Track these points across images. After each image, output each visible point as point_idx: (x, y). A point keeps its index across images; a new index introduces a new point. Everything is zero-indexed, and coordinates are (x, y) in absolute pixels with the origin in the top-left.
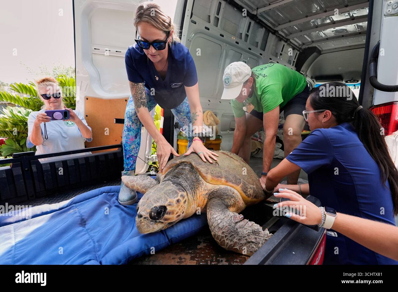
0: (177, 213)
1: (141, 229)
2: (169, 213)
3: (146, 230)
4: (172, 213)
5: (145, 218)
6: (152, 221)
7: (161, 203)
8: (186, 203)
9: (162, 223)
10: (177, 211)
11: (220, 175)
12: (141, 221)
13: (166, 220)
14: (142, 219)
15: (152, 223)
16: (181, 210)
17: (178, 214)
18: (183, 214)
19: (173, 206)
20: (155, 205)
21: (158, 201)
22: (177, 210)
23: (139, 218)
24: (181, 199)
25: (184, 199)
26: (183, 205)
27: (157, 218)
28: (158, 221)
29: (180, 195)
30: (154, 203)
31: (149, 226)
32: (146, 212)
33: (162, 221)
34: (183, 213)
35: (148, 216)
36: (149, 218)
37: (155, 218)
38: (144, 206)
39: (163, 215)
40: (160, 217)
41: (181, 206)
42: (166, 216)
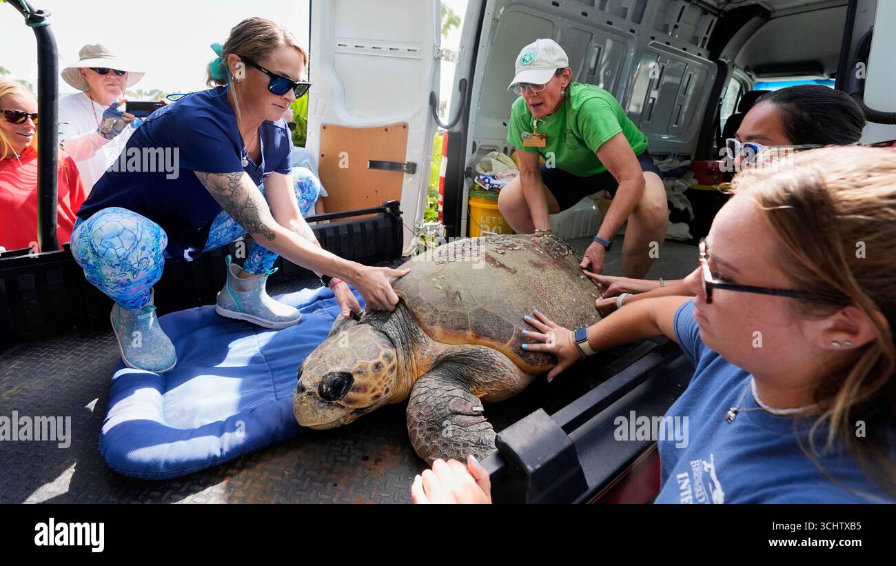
0: (374, 391)
1: (301, 415)
2: (358, 390)
3: (310, 418)
4: (363, 388)
5: (310, 394)
6: (322, 402)
7: (344, 366)
8: (395, 371)
9: (343, 407)
10: (373, 387)
11: (461, 322)
12: (302, 398)
13: (350, 402)
14: (304, 394)
15: (322, 405)
16: (382, 386)
17: (375, 394)
18: (388, 395)
19: (366, 375)
20: (332, 369)
21: (337, 363)
22: (374, 384)
23: (299, 392)
24: (384, 362)
25: (390, 363)
26: (388, 376)
27: (332, 396)
28: (334, 402)
29: (382, 353)
30: (330, 366)
31: (316, 411)
32: (313, 382)
33: (342, 403)
34: (387, 391)
35: (316, 390)
36: (318, 395)
37: (330, 396)
38: (311, 369)
39: (346, 392)
40: (339, 396)
41: (384, 378)
42: (351, 394)
